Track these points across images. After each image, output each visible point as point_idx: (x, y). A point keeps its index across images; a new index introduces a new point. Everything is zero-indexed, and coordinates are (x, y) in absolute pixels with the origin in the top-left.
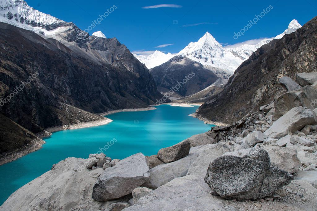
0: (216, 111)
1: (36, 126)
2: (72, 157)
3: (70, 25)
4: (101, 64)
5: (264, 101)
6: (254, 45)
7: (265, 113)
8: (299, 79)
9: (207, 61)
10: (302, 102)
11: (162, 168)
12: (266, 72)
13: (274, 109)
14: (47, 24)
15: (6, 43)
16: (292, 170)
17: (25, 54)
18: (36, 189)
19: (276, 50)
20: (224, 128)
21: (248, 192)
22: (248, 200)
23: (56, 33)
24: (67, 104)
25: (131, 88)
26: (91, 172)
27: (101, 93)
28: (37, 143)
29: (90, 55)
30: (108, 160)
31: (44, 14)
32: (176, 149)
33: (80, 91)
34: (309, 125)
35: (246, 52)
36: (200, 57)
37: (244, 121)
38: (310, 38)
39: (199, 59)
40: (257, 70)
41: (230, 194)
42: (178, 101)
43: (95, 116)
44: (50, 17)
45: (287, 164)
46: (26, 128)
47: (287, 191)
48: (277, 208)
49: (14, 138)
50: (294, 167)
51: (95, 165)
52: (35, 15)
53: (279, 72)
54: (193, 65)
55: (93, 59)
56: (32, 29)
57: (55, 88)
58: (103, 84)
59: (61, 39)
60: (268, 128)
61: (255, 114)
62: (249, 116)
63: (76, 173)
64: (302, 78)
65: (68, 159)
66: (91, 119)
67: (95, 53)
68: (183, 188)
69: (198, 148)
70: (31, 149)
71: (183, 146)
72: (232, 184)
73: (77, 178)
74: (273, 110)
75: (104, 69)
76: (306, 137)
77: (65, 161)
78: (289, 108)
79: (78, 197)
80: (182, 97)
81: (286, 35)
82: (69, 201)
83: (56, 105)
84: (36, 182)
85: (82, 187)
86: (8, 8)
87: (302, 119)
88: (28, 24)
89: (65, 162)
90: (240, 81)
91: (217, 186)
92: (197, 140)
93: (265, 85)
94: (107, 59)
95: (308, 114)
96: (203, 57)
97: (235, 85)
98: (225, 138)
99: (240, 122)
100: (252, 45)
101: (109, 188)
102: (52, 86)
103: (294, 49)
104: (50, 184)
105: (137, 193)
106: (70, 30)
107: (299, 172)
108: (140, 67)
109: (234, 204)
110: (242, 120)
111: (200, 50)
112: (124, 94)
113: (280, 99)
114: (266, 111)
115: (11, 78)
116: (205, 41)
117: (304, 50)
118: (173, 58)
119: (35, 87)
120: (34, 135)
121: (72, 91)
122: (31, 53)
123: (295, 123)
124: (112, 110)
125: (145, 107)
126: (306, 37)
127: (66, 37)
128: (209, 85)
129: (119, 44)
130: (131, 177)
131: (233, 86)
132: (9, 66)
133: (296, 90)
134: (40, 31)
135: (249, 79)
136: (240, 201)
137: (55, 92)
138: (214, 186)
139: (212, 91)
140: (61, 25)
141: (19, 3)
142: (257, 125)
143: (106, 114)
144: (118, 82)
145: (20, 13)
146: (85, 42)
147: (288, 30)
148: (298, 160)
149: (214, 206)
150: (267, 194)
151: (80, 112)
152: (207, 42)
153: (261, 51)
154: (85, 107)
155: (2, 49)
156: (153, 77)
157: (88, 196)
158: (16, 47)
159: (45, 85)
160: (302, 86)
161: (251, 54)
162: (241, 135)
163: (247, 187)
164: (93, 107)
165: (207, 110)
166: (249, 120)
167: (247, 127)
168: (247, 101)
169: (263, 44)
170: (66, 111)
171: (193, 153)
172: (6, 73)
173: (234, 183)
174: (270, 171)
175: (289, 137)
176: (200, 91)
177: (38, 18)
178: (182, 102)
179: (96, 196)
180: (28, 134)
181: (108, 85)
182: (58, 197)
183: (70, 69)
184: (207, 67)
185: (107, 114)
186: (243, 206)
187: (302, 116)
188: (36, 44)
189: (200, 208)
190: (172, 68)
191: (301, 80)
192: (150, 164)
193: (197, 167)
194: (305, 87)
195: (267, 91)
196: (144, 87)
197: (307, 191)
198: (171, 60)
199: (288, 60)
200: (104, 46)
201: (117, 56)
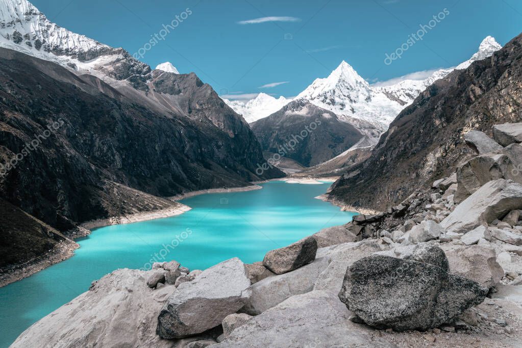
0: (360, 189)
1: (64, 219)
2: (123, 268)
3: (119, 52)
4: (171, 117)
5: (439, 173)
6: (421, 81)
7: (441, 191)
8: (497, 133)
9: (345, 109)
10: (503, 172)
11: (272, 283)
12: (442, 125)
13: (456, 185)
14: (79, 51)
15: (12, 83)
16: (489, 284)
17: (44, 101)
18: (63, 324)
19: (458, 88)
20: (374, 218)
21: (412, 316)
22: (413, 330)
23: (95, 65)
24: (115, 183)
25: (221, 154)
26: (156, 293)
27: (172, 164)
28: (66, 247)
29: (153, 102)
30: (183, 271)
31: (74, 34)
32: (295, 250)
33: (138, 161)
34: (516, 209)
35: (407, 92)
36: (333, 102)
37: (406, 205)
38: (517, 66)
39: (331, 105)
40: (427, 123)
41: (381, 319)
42: (298, 175)
43: (162, 202)
44: (86, 39)
45: (478, 273)
46: (47, 223)
47: (480, 316)
48: (462, 344)
49: (27, 240)
50: (492, 278)
51: (163, 280)
52: (60, 36)
53: (464, 125)
54: (322, 116)
55: (158, 108)
56: (55, 59)
57: (95, 157)
58: (175, 149)
59: (103, 75)
60: (447, 215)
61: (425, 193)
62: (414, 198)
63: (130, 294)
64: (503, 132)
65: (117, 273)
66: (155, 206)
67: (160, 98)
68: (305, 312)
69: (330, 249)
70: (55, 258)
71: (305, 246)
72: (384, 303)
73: (132, 303)
74: (454, 187)
75: (175, 125)
76: (511, 229)
77: (112, 275)
78: (481, 183)
79: (133, 334)
80: (304, 168)
81: (475, 62)
82: (118, 343)
83: (98, 184)
84: (63, 311)
85: (141, 318)
86: (13, 25)
87: (503, 199)
88: (49, 51)
89: (112, 277)
90: (399, 140)
91: (360, 307)
92: (329, 236)
93: (441, 145)
94: (182, 108)
95: (514, 191)
96: (337, 102)
97: (391, 147)
98: (375, 233)
99: (400, 207)
100: (418, 81)
101: (184, 316)
102: (91, 153)
103: (489, 85)
104: (88, 313)
105: (230, 324)
106: (118, 60)
107: (500, 286)
108: (234, 120)
109: (389, 336)
110: (403, 205)
111: (332, 91)
112: (210, 165)
113: (466, 168)
114: (444, 188)
115: (20, 140)
116: (341, 76)
117: (506, 87)
118: (288, 104)
119: (61, 155)
120: (61, 235)
121: (123, 160)
122: (55, 99)
123: (493, 207)
124: (190, 191)
125: (243, 186)
126: (510, 65)
127: (112, 73)
128: (347, 148)
129: (200, 84)
130: (220, 297)
131: (387, 149)
132: (18, 121)
133: (494, 153)
134: (68, 62)
135: (414, 137)
136: (399, 332)
137: (96, 163)
138: (355, 306)
139: (353, 157)
140: (104, 52)
141: (32, 15)
142: (429, 211)
143: (180, 197)
144: (199, 145)
145: (34, 33)
146: (144, 80)
147: (479, 55)
148: (498, 266)
149: (356, 339)
150: (444, 319)
151: (137, 196)
152: (343, 78)
153: (433, 90)
154: (146, 186)
155: (6, 92)
156: (257, 136)
157: (150, 332)
158: (29, 90)
159: (79, 152)
160: (504, 146)
161: (416, 95)
162: (401, 228)
163: (409, 308)
164: (159, 187)
165: (345, 189)
166: (415, 203)
167: (412, 215)
168: (411, 173)
169: (437, 78)
170: (115, 194)
171: (322, 258)
172: (13, 132)
173: (389, 302)
174: (448, 281)
175: (482, 229)
176: (332, 158)
177: (65, 41)
178: (304, 177)
179: (164, 331)
180: (51, 232)
181: (184, 151)
182: (99, 336)
183: (120, 125)
184: (345, 118)
185: (182, 198)
186: (404, 340)
187: (503, 194)
188: (62, 84)
189: (331, 342)
190: (286, 121)
191: (501, 136)
192: (252, 277)
193: (329, 279)
194: (509, 146)
195: (445, 156)
196: (241, 152)
197: (514, 316)
198: (285, 108)
199: (479, 103)
200: (176, 87)
201: (197, 103)
